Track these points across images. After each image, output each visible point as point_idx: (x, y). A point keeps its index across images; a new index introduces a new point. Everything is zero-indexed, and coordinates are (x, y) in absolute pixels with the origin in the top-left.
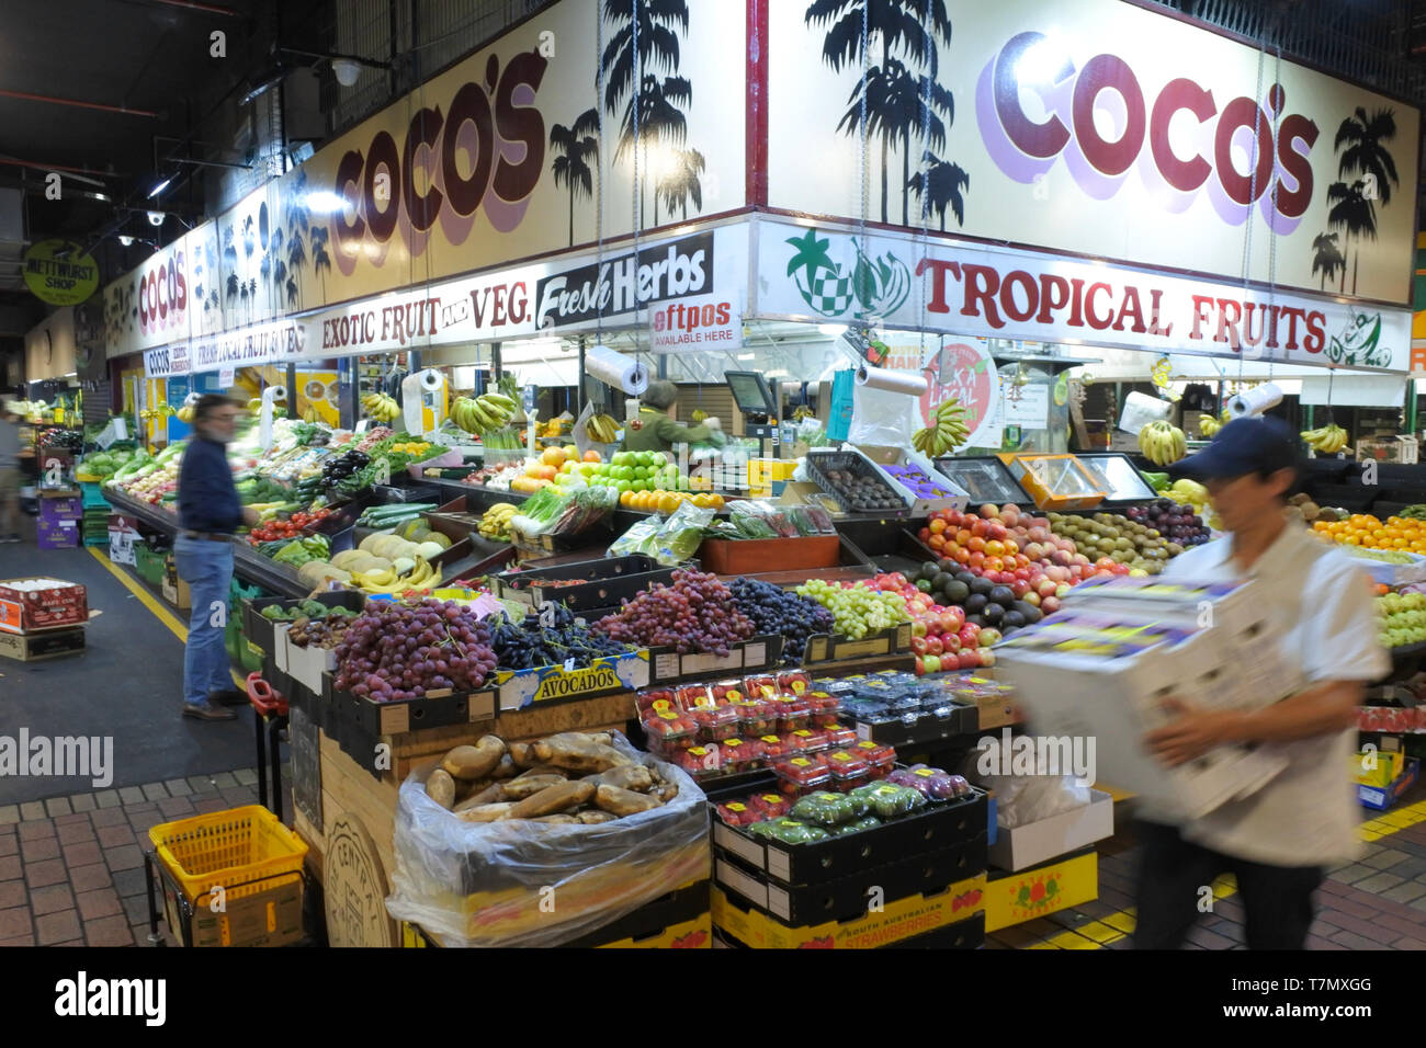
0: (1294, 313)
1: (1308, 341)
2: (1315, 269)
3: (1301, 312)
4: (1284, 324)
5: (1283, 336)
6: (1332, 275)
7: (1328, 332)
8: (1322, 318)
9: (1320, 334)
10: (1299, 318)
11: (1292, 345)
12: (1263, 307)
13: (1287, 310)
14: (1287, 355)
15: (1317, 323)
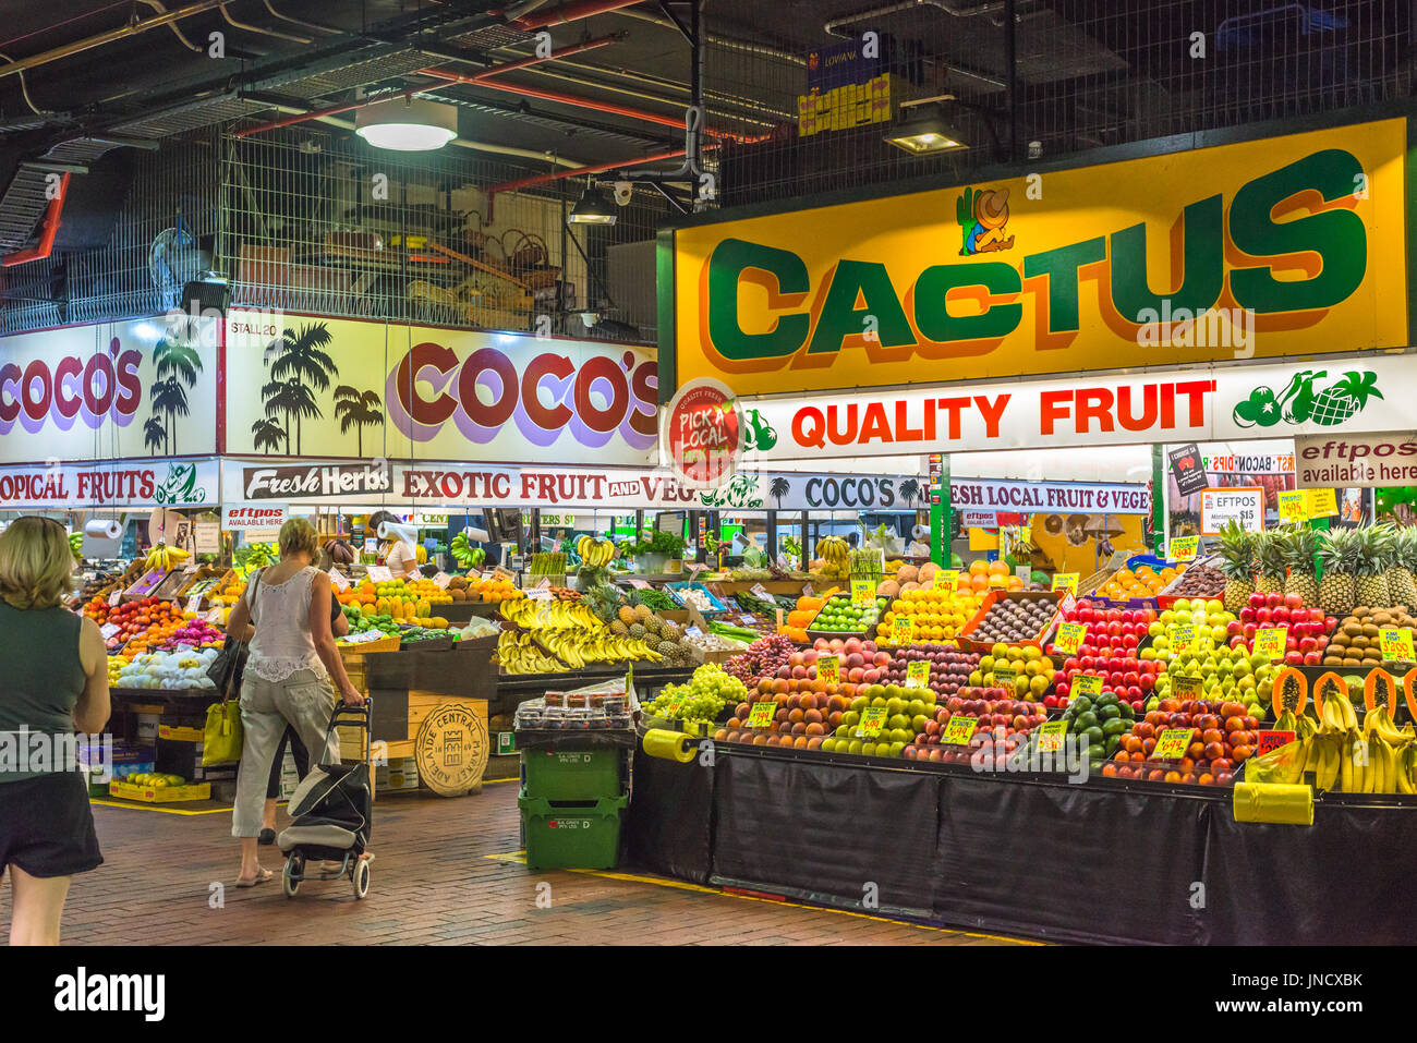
0: (132, 474)
1: (142, 491)
2: (147, 443)
3: (138, 473)
4: (126, 482)
5: (126, 490)
6: (158, 444)
7: (156, 483)
8: (152, 474)
9: (150, 485)
10: (136, 477)
11: (132, 495)
12: (114, 474)
13: (127, 473)
14: (129, 501)
15: (148, 478)
